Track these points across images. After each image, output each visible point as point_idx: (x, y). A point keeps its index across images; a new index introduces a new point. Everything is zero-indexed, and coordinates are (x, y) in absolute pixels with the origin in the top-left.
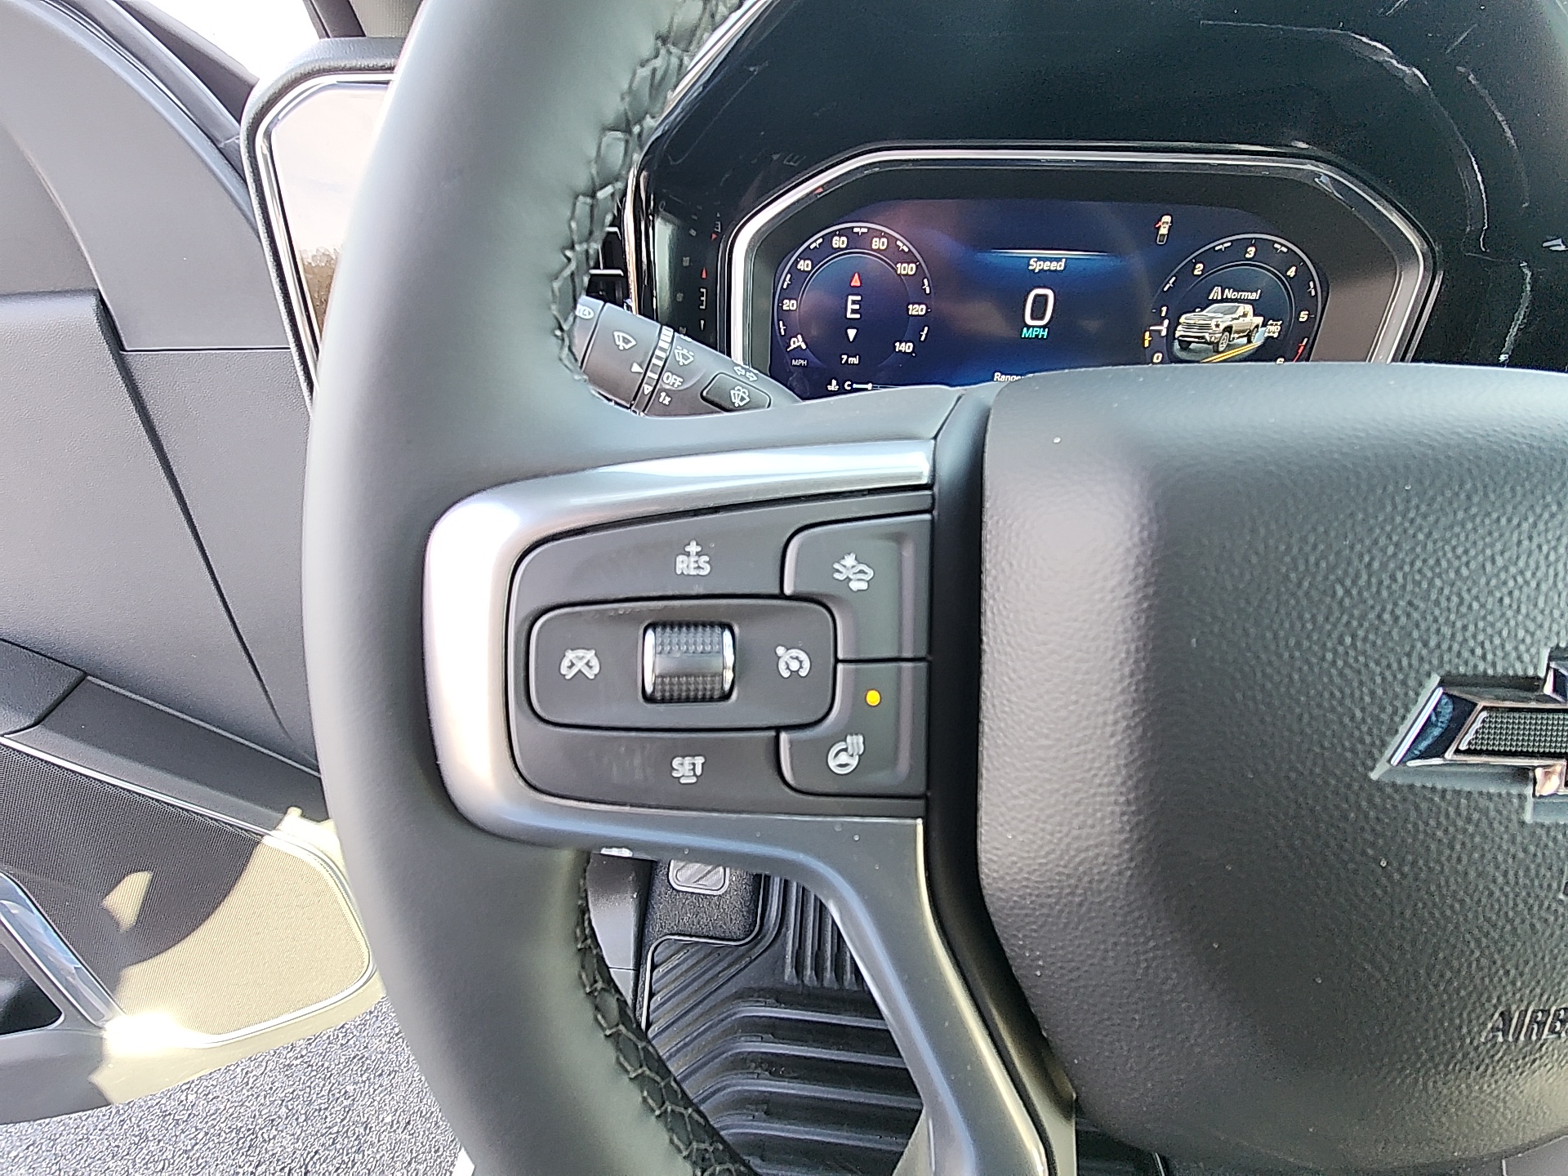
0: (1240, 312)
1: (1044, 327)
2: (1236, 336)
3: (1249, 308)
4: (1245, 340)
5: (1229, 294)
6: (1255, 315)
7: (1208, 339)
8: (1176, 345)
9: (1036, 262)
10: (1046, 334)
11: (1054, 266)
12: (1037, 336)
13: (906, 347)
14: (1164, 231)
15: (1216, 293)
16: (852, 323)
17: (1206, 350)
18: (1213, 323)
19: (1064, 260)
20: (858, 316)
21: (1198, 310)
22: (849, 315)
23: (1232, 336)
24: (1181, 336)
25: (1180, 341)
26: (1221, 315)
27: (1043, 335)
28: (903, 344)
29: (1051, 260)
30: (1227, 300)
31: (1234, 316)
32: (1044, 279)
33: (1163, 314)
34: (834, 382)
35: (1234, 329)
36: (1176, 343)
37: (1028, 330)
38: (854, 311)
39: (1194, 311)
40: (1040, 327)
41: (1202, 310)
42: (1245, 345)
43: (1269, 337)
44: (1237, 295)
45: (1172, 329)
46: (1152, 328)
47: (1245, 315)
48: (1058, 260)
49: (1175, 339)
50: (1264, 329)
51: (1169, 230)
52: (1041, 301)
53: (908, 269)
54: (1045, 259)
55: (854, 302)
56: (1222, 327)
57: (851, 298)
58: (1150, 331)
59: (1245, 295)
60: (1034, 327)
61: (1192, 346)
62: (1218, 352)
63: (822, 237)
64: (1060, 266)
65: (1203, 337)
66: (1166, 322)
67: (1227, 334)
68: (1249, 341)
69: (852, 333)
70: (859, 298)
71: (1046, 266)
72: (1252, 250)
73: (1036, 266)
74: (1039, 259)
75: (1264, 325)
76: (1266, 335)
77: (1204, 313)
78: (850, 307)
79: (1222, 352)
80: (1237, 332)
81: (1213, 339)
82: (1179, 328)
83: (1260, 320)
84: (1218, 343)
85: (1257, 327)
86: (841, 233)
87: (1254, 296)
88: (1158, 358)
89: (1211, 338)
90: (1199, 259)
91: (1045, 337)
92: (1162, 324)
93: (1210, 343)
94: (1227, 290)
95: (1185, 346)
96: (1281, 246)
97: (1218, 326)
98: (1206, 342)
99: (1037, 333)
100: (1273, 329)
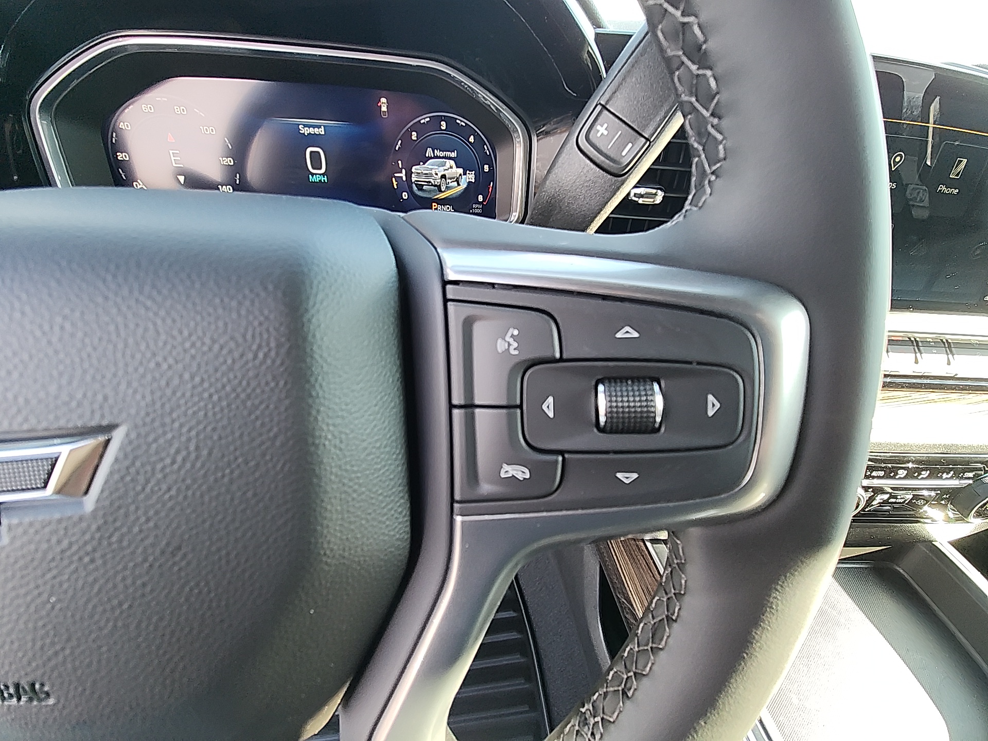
0: (448, 166)
1: (323, 174)
2: (450, 181)
3: (452, 163)
4: (456, 184)
5: (437, 153)
6: (457, 167)
7: (433, 183)
8: (415, 188)
9: (303, 128)
10: (326, 179)
11: (316, 131)
12: (320, 181)
13: (228, 189)
14: (384, 109)
15: (429, 152)
16: (178, 171)
17: (434, 191)
18: (433, 172)
19: (322, 127)
21: (421, 163)
22: (174, 165)
23: (447, 181)
24: (416, 181)
25: (416, 185)
26: (437, 167)
27: (324, 180)
28: (224, 187)
29: (314, 127)
30: (437, 157)
31: (445, 168)
32: (313, 140)
33: (400, 166)
35: (447, 176)
36: (414, 186)
37: (313, 176)
38: (176, 162)
39: (419, 164)
40: (320, 174)
41: (424, 164)
42: (456, 187)
43: (469, 182)
44: (442, 154)
45: (409, 174)
46: (396, 175)
47: (451, 167)
48: (319, 127)
49: (412, 183)
50: (465, 176)
51: (387, 108)
52: (315, 156)
53: (210, 130)
54: (309, 126)
55: (174, 155)
56: (440, 175)
58: (395, 177)
59: (448, 154)
60: (316, 174)
61: (424, 187)
62: (440, 191)
64: (322, 131)
65: (430, 182)
66: (404, 171)
67: (443, 179)
68: (459, 185)
69: (180, 178)
70: (178, 152)
71: (311, 130)
72: (443, 123)
73: (306, 131)
74: (305, 126)
75: (465, 174)
76: (468, 180)
77: (426, 165)
78: (172, 158)
79: (444, 191)
80: (451, 179)
81: (436, 183)
82: (413, 175)
83: (461, 171)
84: (440, 185)
85: (460, 175)
87: (453, 155)
88: (405, 196)
89: (435, 182)
90: (412, 129)
91: (326, 181)
92: (401, 172)
93: (435, 186)
94: (436, 150)
95: (420, 187)
96: (461, 121)
97: (437, 174)
98: (432, 185)
99: (320, 179)
100: (470, 176)
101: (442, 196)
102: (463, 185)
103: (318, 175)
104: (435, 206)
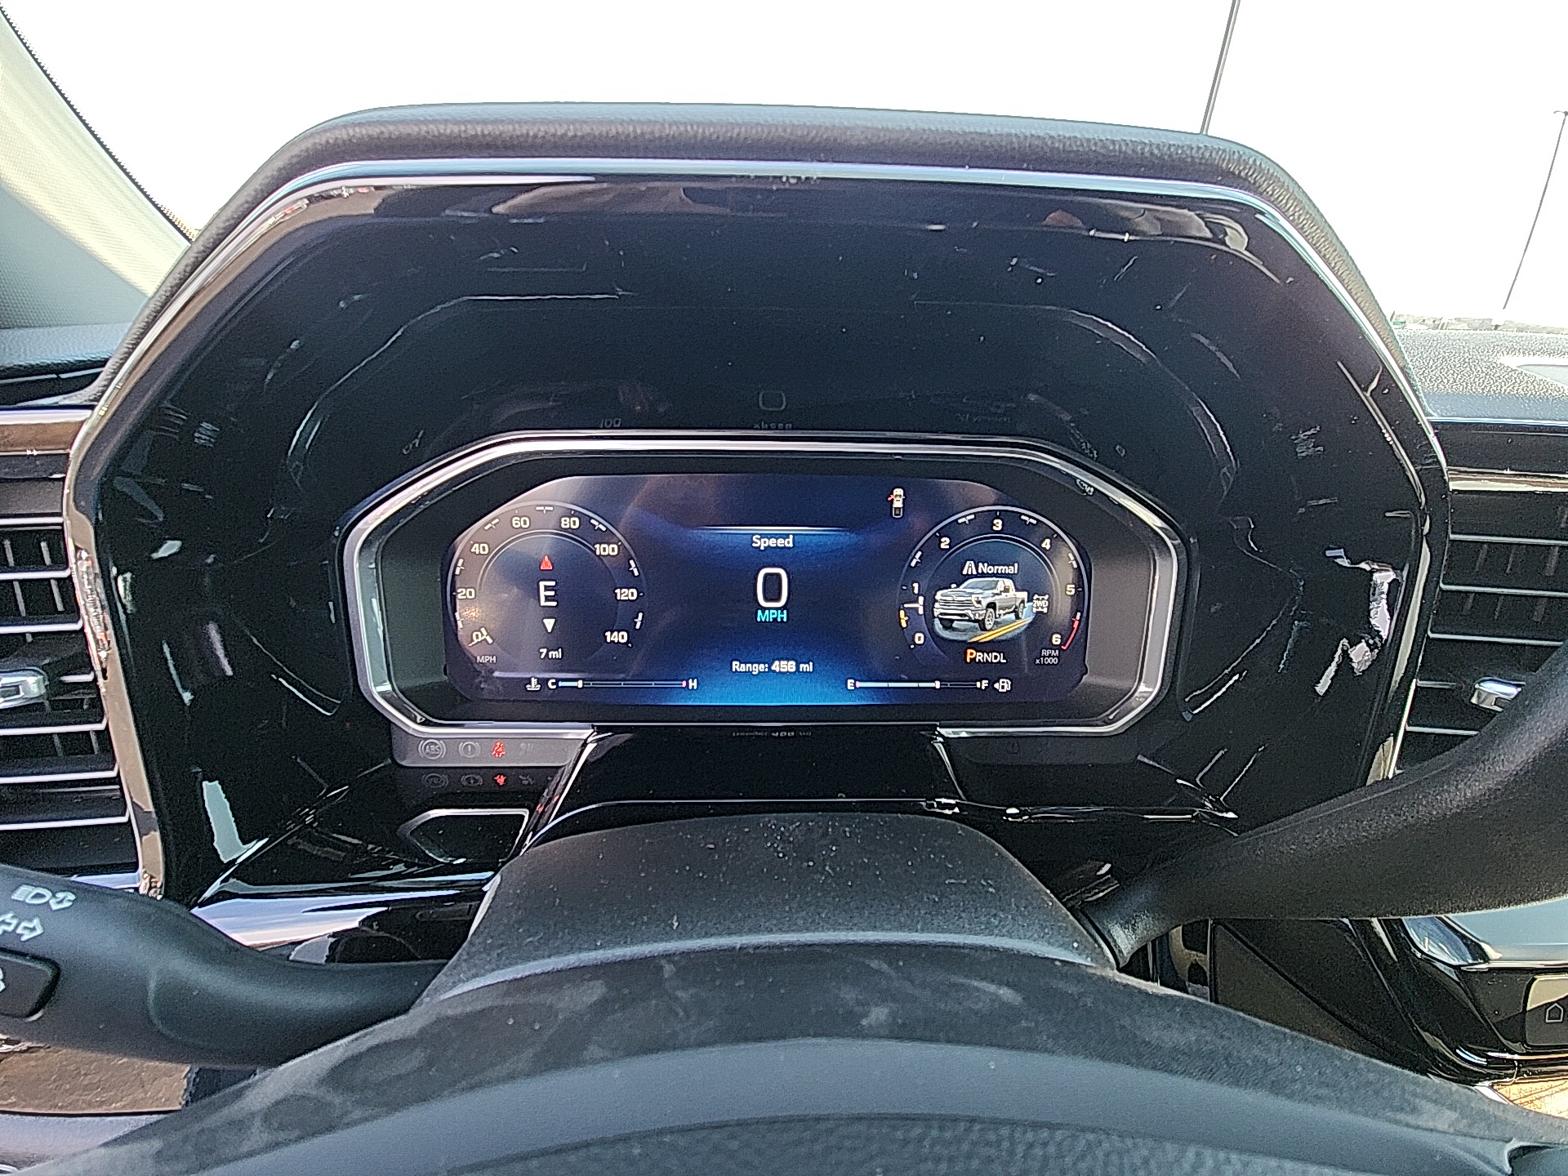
0: (1000, 587)
1: (782, 609)
2: (1002, 612)
3: (1009, 583)
4: (1012, 616)
5: (984, 568)
6: (1017, 590)
7: (972, 616)
8: (938, 625)
9: (760, 539)
10: (785, 616)
11: (781, 542)
12: (775, 619)
13: (621, 637)
14: (898, 504)
15: (969, 568)
16: (548, 612)
17: (972, 629)
18: (973, 599)
19: (791, 537)
20: (554, 604)
21: (954, 586)
22: (543, 603)
23: (997, 612)
24: (941, 614)
25: (941, 619)
26: (981, 591)
27: (782, 618)
28: (616, 633)
29: (777, 536)
30: (983, 575)
31: (995, 591)
32: (774, 556)
33: (916, 591)
34: (534, 681)
35: (998, 605)
36: (937, 621)
37: (763, 613)
38: (547, 598)
39: (950, 588)
40: (777, 609)
41: (958, 586)
42: (1014, 622)
43: (1038, 613)
44: (993, 570)
45: (930, 604)
46: (906, 606)
47: (1006, 590)
48: (786, 536)
49: (934, 617)
50: (1031, 604)
51: (904, 503)
52: (772, 583)
53: (611, 549)
54: (769, 536)
55: (547, 588)
56: (984, 603)
57: (542, 584)
58: (904, 609)
59: (1002, 569)
60: (769, 609)
61: (955, 625)
62: (984, 629)
63: (501, 516)
64: (788, 542)
65: (965, 615)
66: (921, 599)
67: (991, 610)
68: (1017, 617)
69: (549, 623)
70: (553, 583)
71: (772, 542)
72: (998, 522)
73: (762, 544)
74: (763, 536)
75: (1030, 600)
76: (1035, 610)
77: (961, 589)
78: (543, 593)
79: (991, 630)
80: (1000, 609)
81: (977, 617)
82: (937, 605)
83: (1024, 595)
84: (984, 620)
85: (1023, 602)
86: (522, 512)
87: (1012, 570)
88: (919, 638)
89: (975, 615)
90: (942, 533)
91: (785, 620)
92: (916, 601)
93: (976, 621)
94: (981, 565)
95: (948, 624)
96: (1029, 517)
97: (979, 602)
98: (970, 620)
99: (775, 616)
100: (1039, 603)
101: (985, 637)
102: (1026, 619)
103: (771, 611)
104: (972, 654)
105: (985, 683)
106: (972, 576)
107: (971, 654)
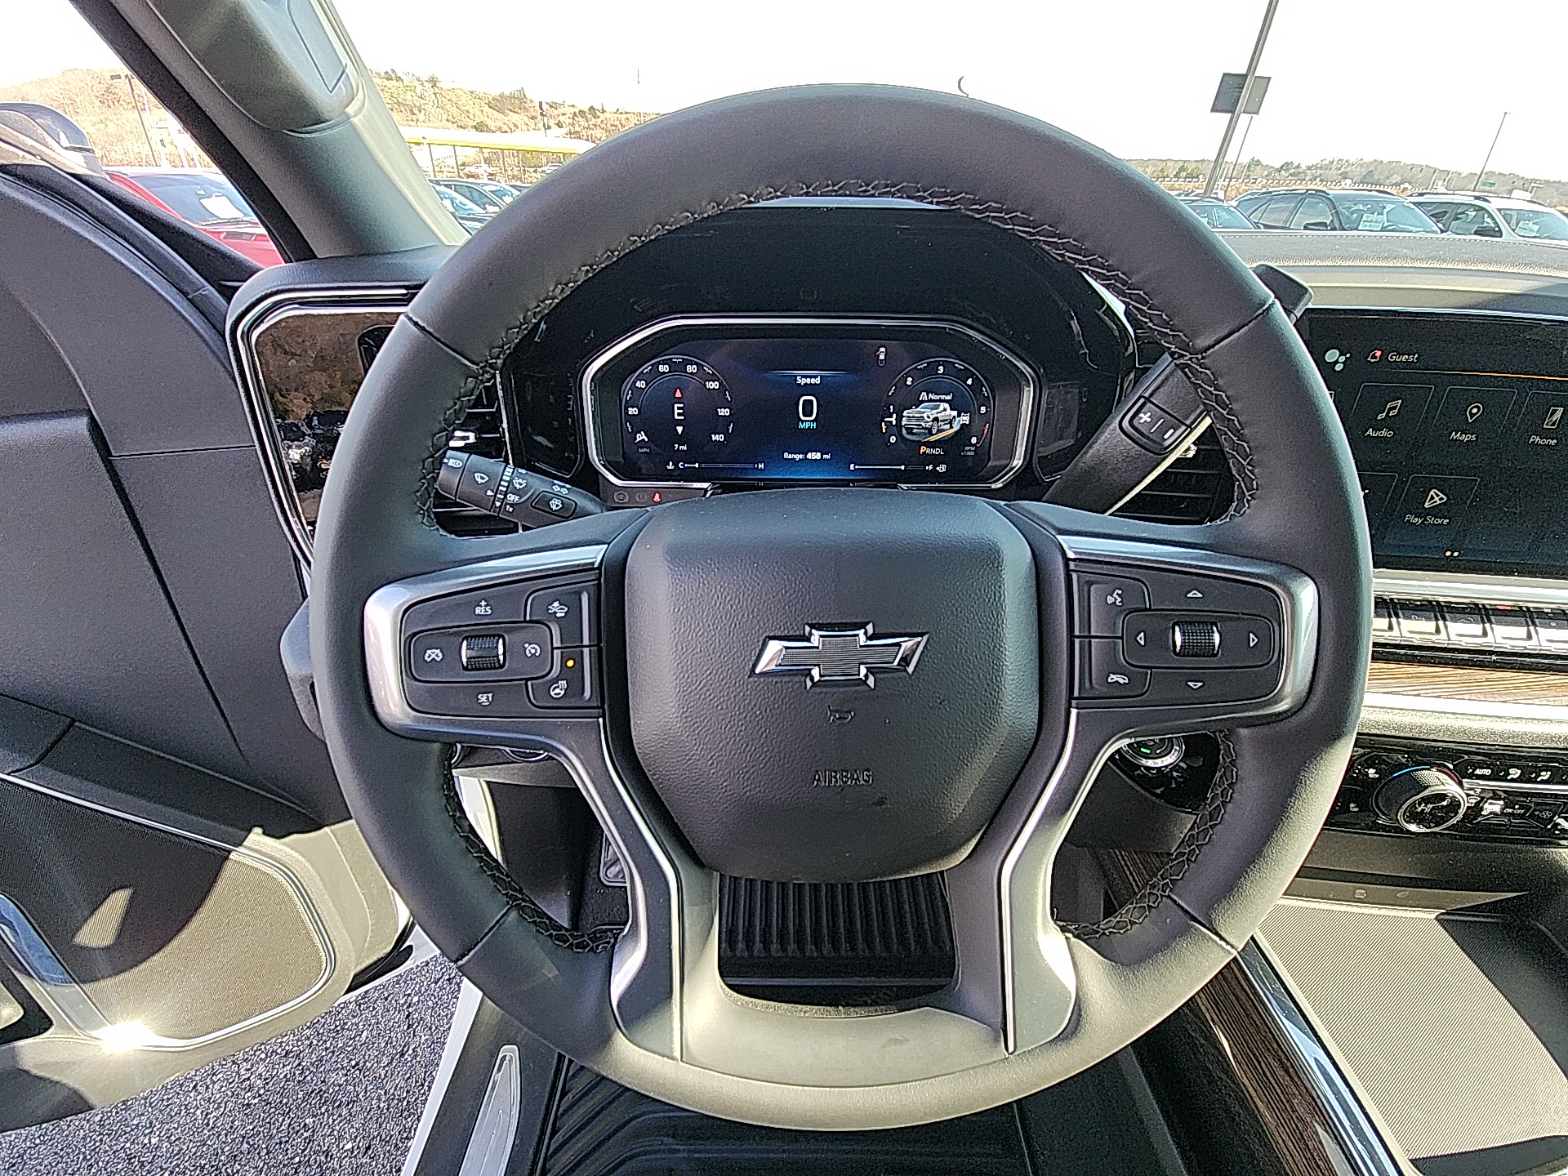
0: (941, 408)
1: (813, 421)
2: (942, 423)
3: (947, 406)
4: (948, 426)
5: (932, 396)
6: (951, 409)
7: (924, 426)
8: (904, 432)
9: (801, 379)
10: (815, 425)
11: (813, 381)
12: (809, 427)
13: (720, 438)
14: (882, 357)
15: (923, 396)
16: (679, 423)
17: (925, 434)
18: (925, 415)
19: (819, 377)
20: (682, 418)
21: (914, 407)
22: (676, 417)
23: (939, 424)
24: (906, 425)
25: (906, 429)
26: (929, 411)
27: (813, 427)
28: (717, 436)
29: (811, 377)
30: (931, 401)
31: (938, 411)
32: (809, 389)
33: (892, 411)
34: (671, 463)
35: (939, 419)
36: (904, 429)
37: (803, 424)
38: (679, 414)
39: (912, 408)
40: (810, 421)
41: (917, 407)
42: (949, 429)
44: (937, 397)
45: (900, 418)
46: (886, 419)
47: (945, 410)
48: (815, 377)
49: (902, 427)
50: (959, 418)
51: (885, 356)
52: (808, 403)
53: (715, 385)
54: (807, 377)
55: (679, 408)
56: (932, 417)
57: (676, 406)
58: (886, 422)
59: (943, 397)
61: (914, 431)
62: (931, 434)
63: (652, 365)
64: (818, 381)
65: (920, 425)
66: (894, 415)
67: (936, 422)
68: (951, 427)
69: (680, 429)
70: (682, 405)
71: (808, 381)
72: (941, 368)
73: (802, 381)
74: (803, 376)
75: (959, 415)
76: (962, 422)
77: (918, 409)
78: (676, 411)
79: (935, 434)
80: (942, 421)
81: (927, 426)
82: (904, 419)
83: (955, 413)
84: (931, 428)
85: (954, 417)
86: (664, 363)
87: (949, 398)
88: (893, 439)
90: (908, 375)
91: (815, 428)
92: (891, 417)
93: (926, 429)
94: (930, 394)
95: (910, 431)
96: (960, 365)
97: (928, 417)
98: (923, 428)
99: (809, 425)
100: (965, 418)
101: (932, 439)
102: (956, 427)
103: (807, 422)
105: (931, 467)
106: (923, 402)
107: (923, 449)
